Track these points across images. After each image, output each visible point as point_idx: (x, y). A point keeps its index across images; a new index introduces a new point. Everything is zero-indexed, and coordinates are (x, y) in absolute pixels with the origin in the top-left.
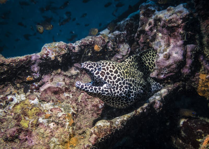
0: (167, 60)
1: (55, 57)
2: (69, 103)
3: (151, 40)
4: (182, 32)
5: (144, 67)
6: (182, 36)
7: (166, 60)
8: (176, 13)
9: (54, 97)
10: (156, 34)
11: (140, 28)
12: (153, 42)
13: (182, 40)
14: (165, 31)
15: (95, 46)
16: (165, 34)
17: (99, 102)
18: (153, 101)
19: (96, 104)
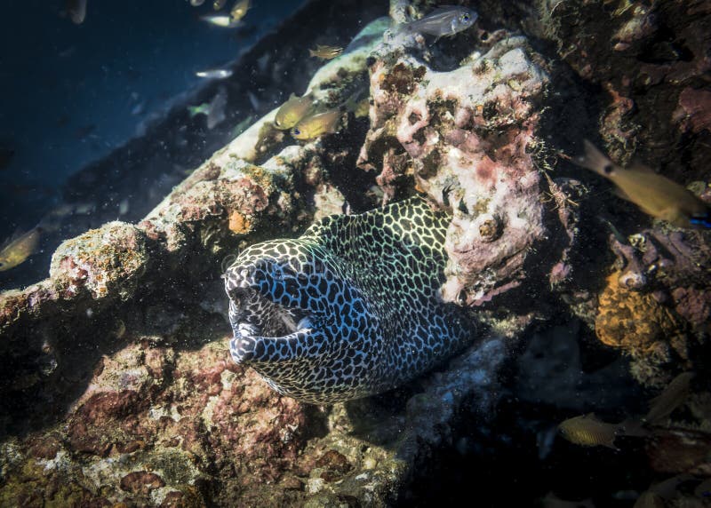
0: (494, 241)
1: (110, 285)
2: (178, 442)
3: (422, 171)
4: (534, 144)
5: (394, 264)
6: (534, 158)
7: (488, 242)
8: (505, 82)
9: (119, 429)
10: (440, 151)
11: (374, 130)
12: (429, 178)
13: (535, 168)
14: (473, 141)
15: (232, 217)
16: (472, 152)
17: (277, 422)
18: (466, 390)
19: (270, 430)
